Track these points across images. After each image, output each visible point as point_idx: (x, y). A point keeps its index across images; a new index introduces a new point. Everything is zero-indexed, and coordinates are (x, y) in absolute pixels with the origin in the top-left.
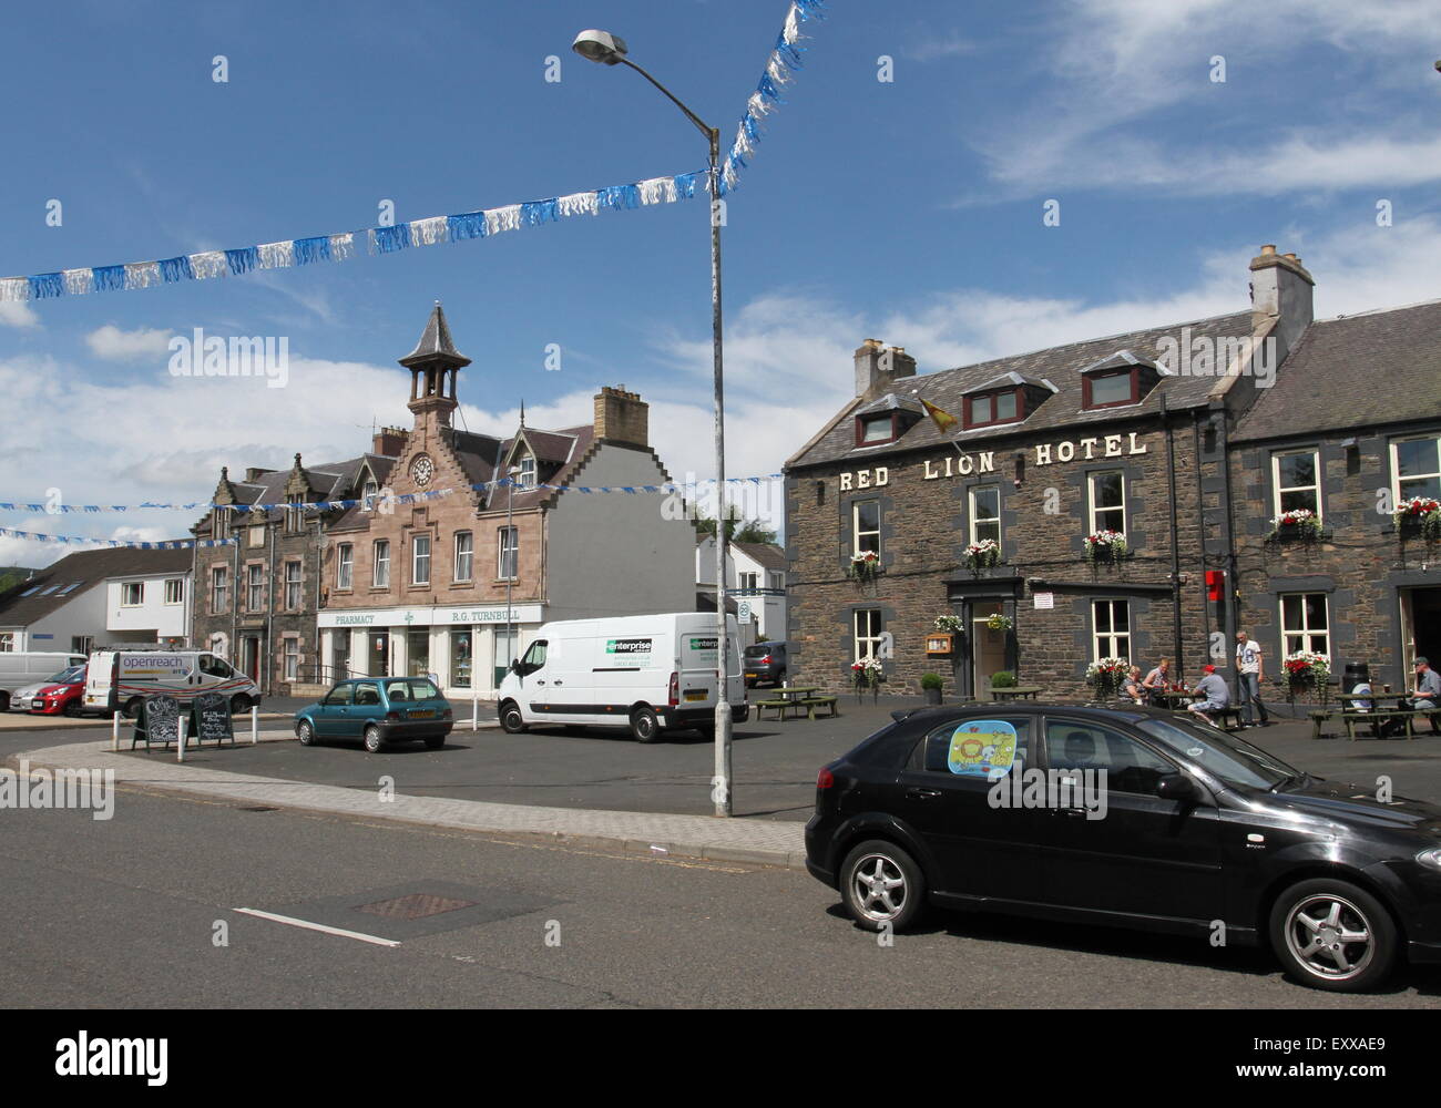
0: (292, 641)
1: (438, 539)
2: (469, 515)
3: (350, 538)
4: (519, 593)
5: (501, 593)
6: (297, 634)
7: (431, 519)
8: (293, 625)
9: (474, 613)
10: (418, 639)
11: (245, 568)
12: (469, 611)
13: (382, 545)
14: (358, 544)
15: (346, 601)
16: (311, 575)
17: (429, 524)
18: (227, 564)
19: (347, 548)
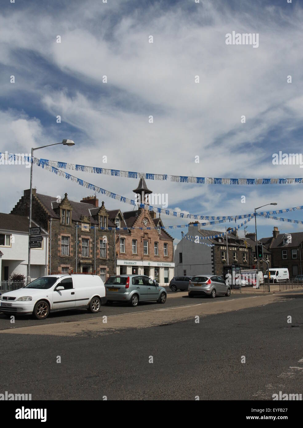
0: (104, 269)
1: (151, 243)
2: (157, 238)
3: (125, 237)
4: (169, 260)
5: (165, 259)
6: (106, 267)
7: (149, 237)
8: (105, 263)
9: (162, 264)
10: (147, 269)
11: (80, 239)
12: (161, 263)
13: (134, 241)
14: (127, 239)
15: (124, 257)
16: (111, 246)
17: (149, 238)
18: (70, 235)
19: (123, 240)
